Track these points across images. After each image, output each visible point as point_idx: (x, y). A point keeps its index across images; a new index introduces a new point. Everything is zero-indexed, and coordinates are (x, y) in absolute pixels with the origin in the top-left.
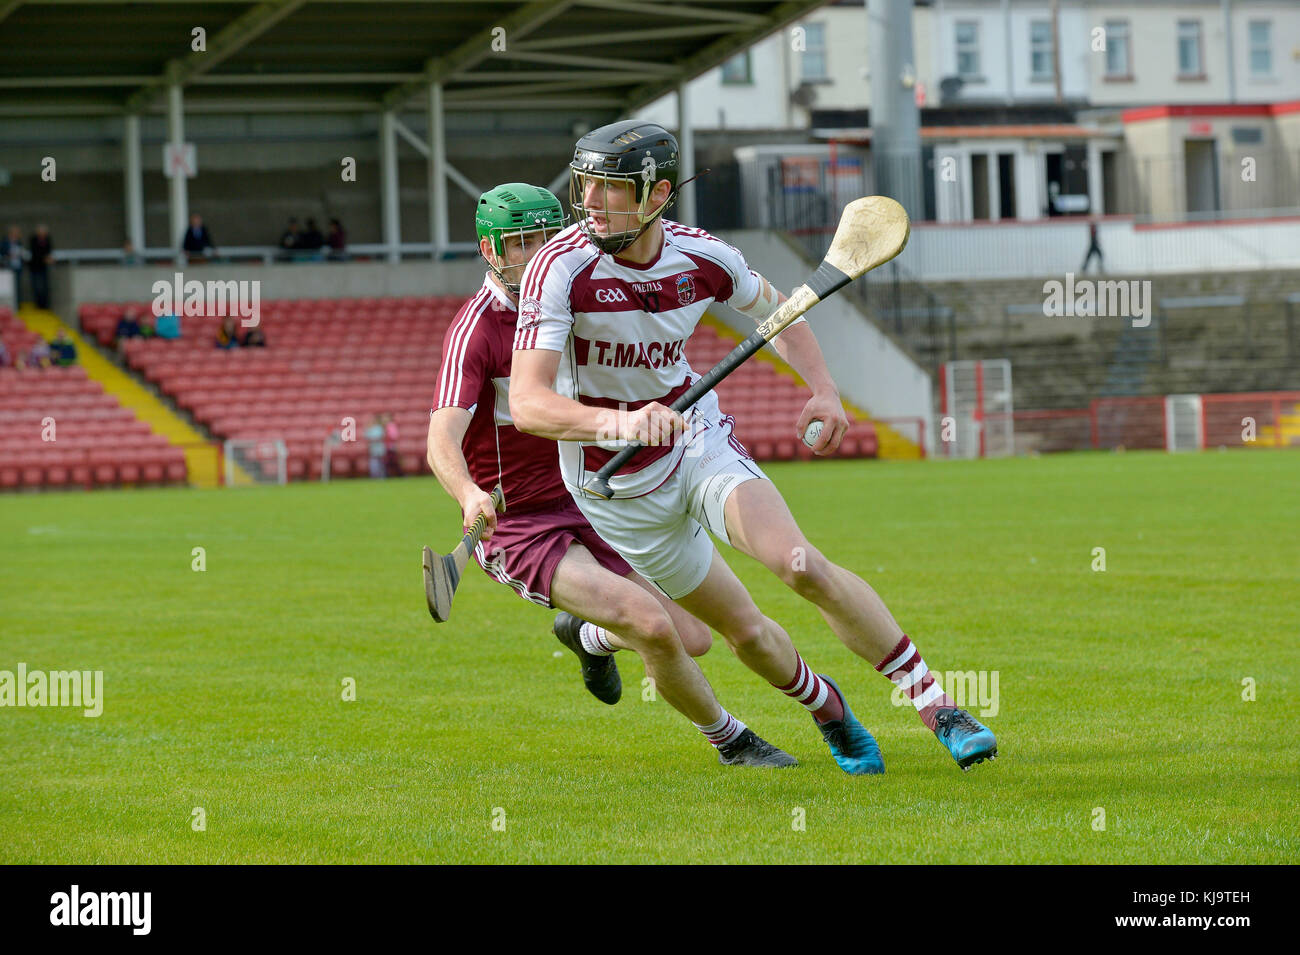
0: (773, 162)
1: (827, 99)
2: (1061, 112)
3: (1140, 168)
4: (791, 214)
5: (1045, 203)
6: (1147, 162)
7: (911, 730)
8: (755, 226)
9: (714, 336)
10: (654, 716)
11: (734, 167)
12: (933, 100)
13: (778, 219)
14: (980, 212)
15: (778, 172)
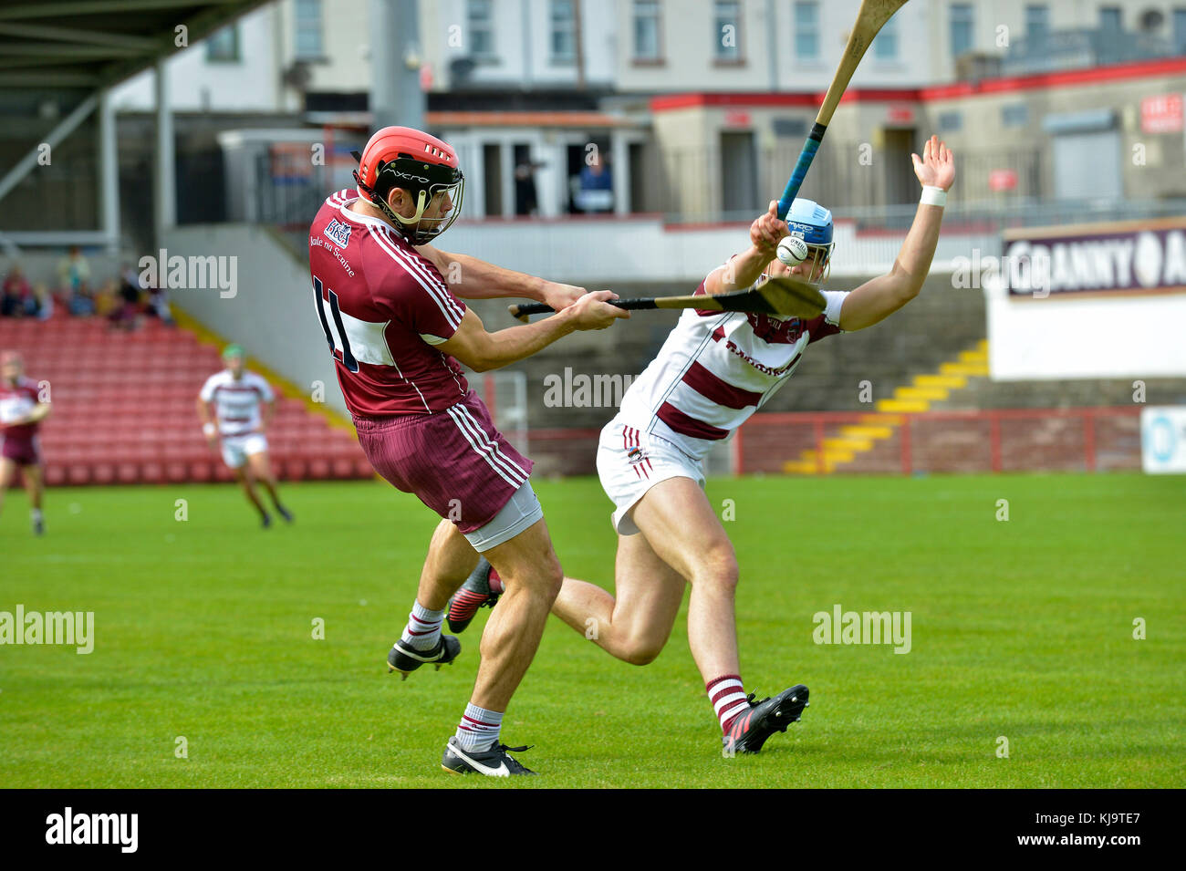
0: (261, 149)
1: (323, 80)
2: (583, 98)
3: (671, 162)
4: (282, 207)
5: (567, 200)
6: (678, 155)
7: (379, 779)
8: (240, 220)
9: (194, 342)
10: (95, 761)
11: (216, 155)
12: (441, 82)
13: (267, 212)
14: (492, 208)
15: (268, 159)
